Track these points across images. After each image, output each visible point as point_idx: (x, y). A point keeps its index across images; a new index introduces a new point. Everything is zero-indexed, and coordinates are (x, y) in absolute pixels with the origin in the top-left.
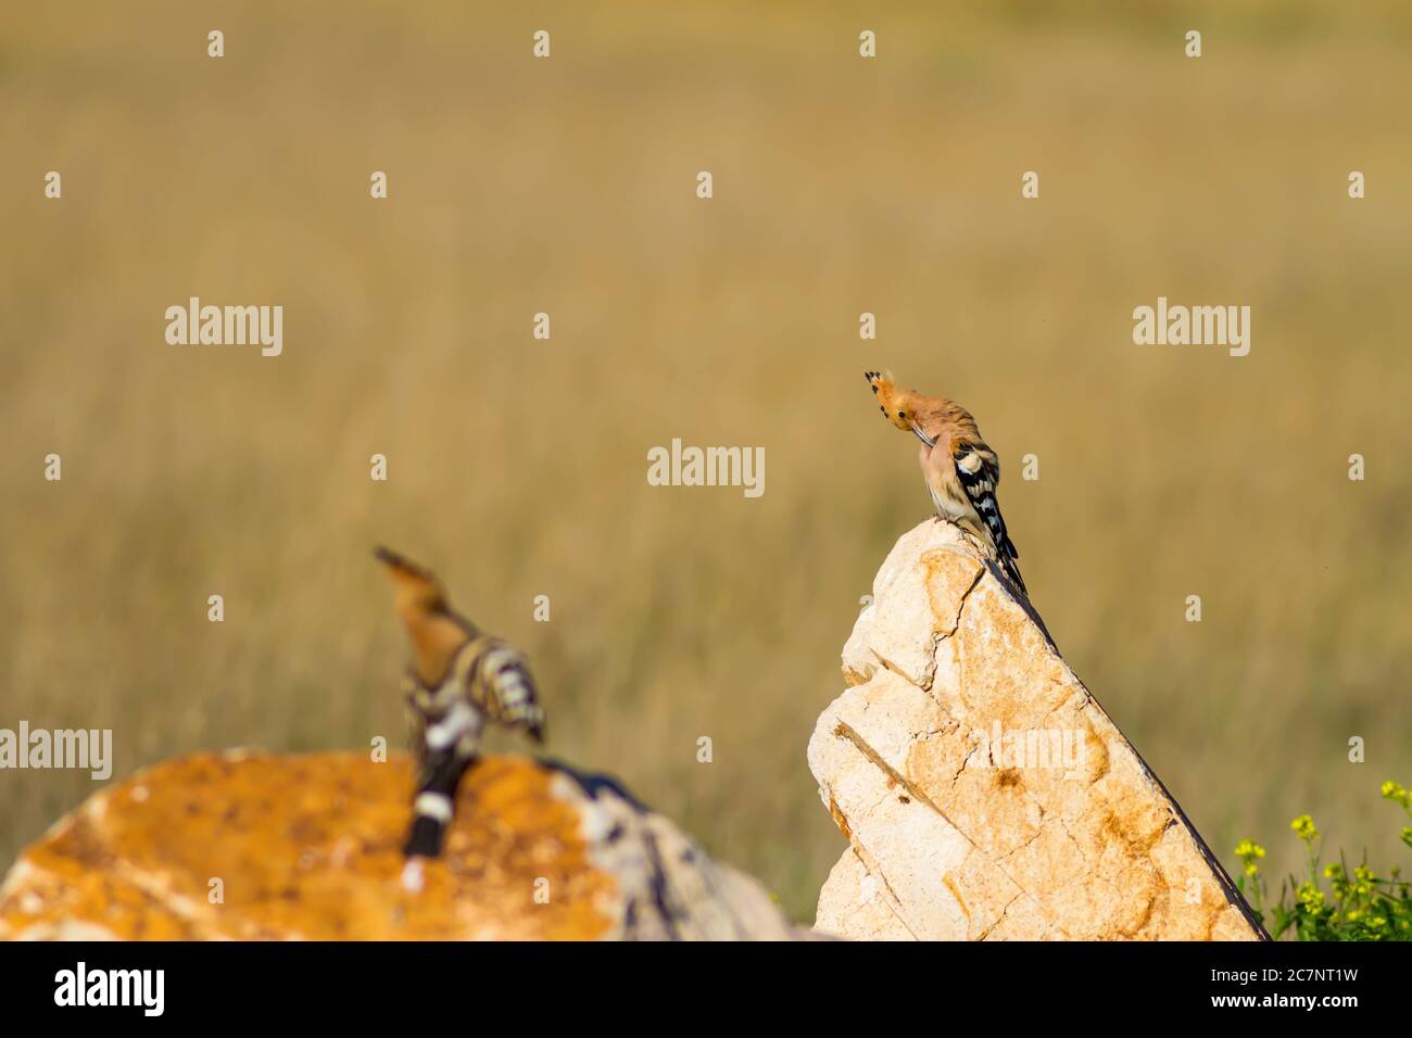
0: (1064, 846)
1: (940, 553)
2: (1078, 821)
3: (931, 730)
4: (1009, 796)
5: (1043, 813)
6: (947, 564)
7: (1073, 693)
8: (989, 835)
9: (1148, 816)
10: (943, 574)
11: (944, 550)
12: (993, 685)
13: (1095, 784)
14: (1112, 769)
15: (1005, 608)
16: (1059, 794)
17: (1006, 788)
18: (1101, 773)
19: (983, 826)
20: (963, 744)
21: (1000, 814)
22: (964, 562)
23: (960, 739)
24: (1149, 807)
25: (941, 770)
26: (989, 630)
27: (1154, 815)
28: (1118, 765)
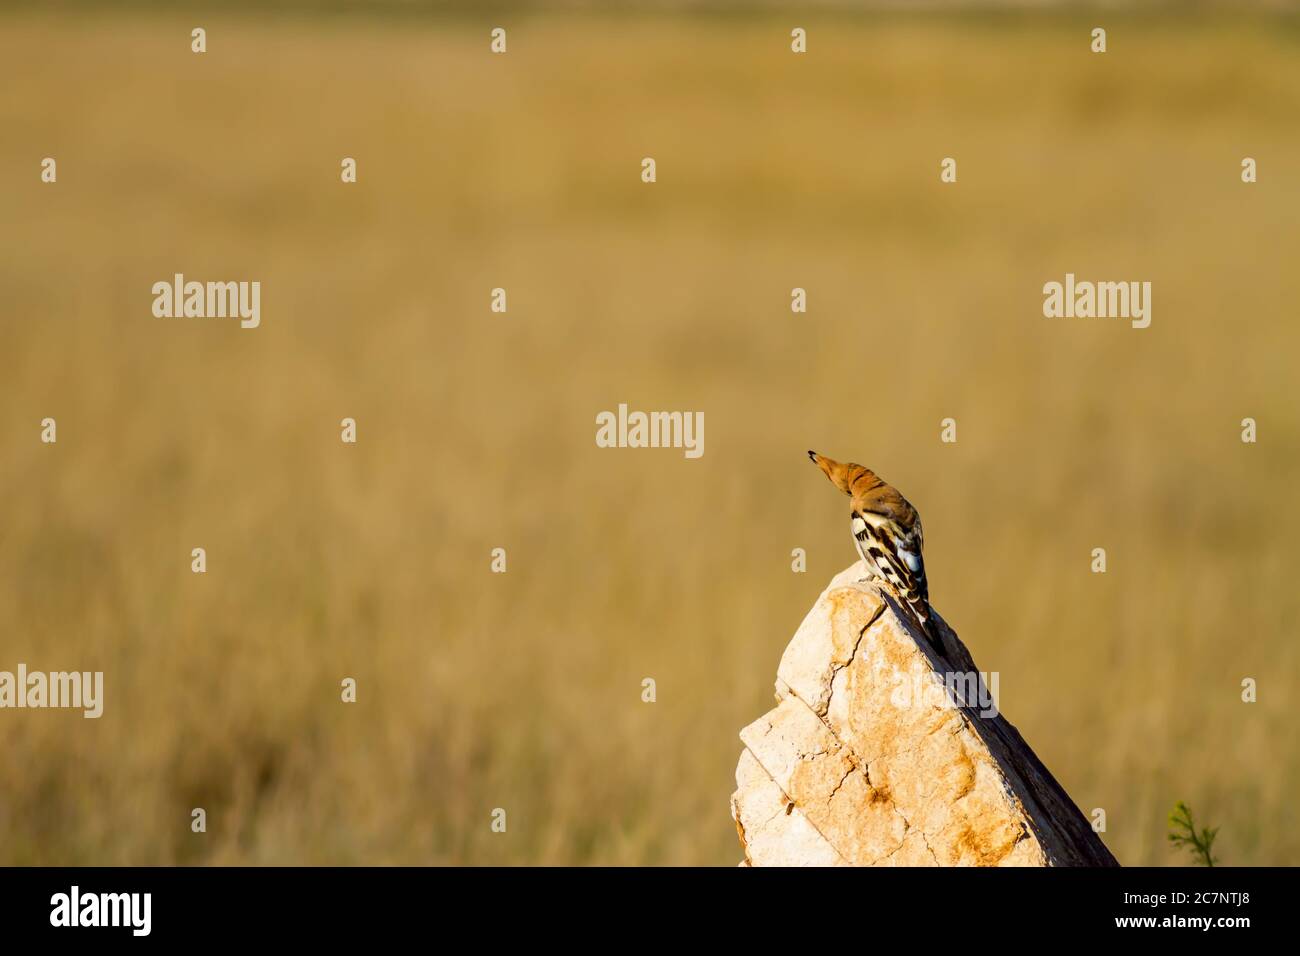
0: (922, 857)
1: (846, 590)
2: (938, 835)
3: (818, 751)
4: (878, 812)
5: (908, 827)
6: (851, 601)
7: (951, 718)
8: (855, 847)
9: (1001, 830)
10: (846, 610)
11: (850, 588)
12: (878, 711)
13: (958, 802)
14: (977, 787)
15: (899, 641)
16: (925, 809)
17: (877, 804)
18: (966, 791)
19: (851, 839)
20: (842, 764)
21: (868, 829)
22: (867, 598)
23: (839, 759)
24: (1003, 822)
25: (819, 787)
26: (881, 660)
27: (1007, 829)
28: (983, 784)
